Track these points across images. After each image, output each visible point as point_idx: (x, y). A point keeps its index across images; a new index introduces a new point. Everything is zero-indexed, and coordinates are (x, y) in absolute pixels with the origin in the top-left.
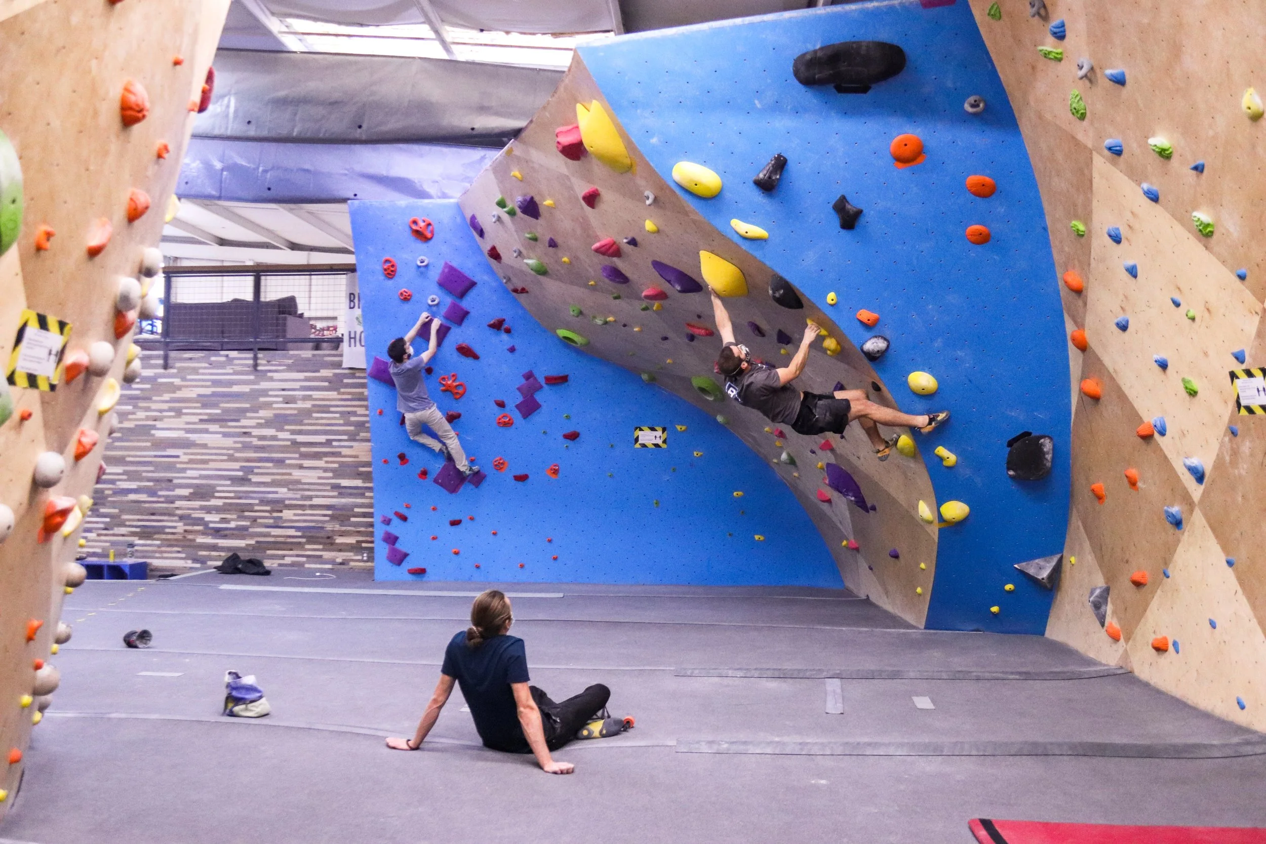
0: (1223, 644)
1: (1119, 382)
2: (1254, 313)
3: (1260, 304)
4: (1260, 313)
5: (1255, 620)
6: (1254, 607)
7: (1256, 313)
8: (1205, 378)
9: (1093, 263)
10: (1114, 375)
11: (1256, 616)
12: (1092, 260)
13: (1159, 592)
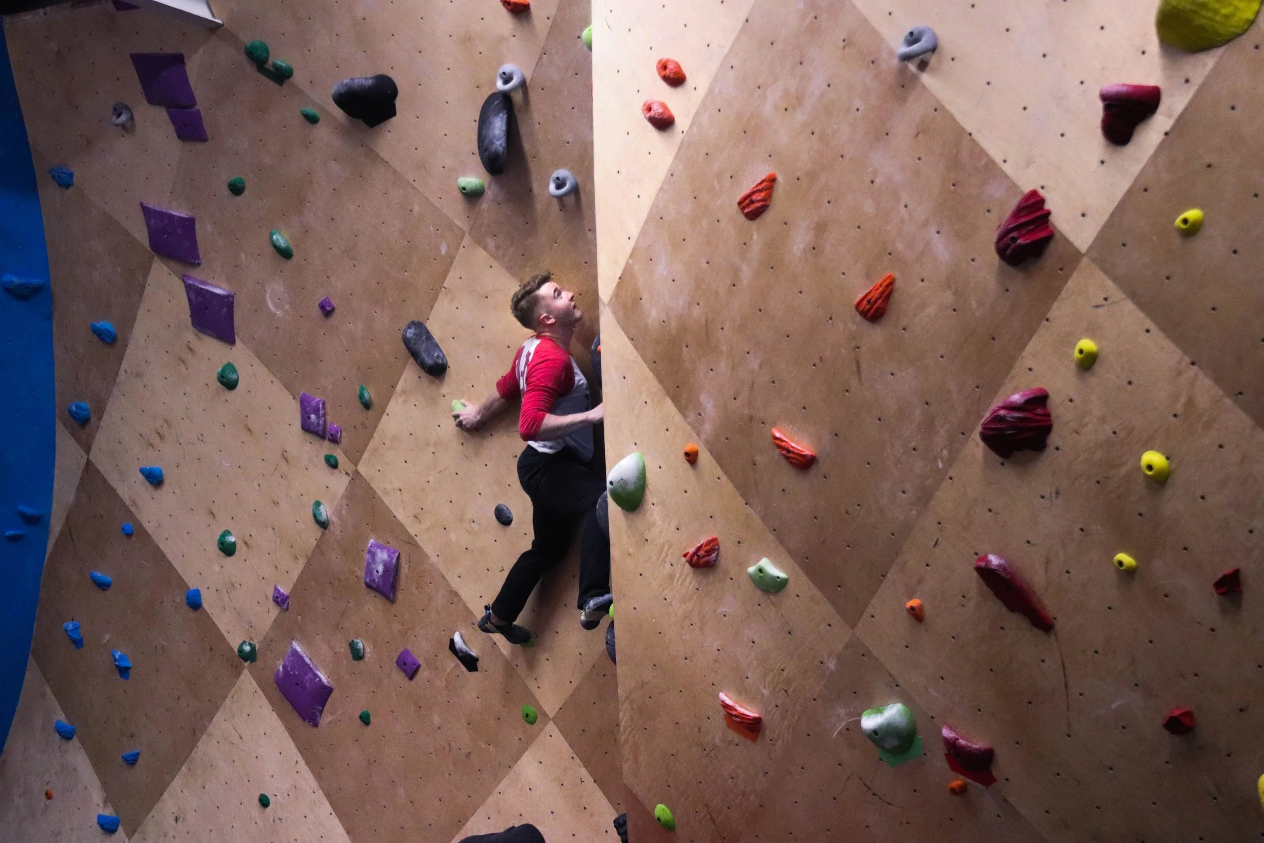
0: (277, 821)
1: (138, 517)
2: (344, 473)
3: (353, 466)
4: (351, 475)
5: (321, 791)
6: (318, 777)
7: (347, 473)
8: (270, 529)
9: (122, 376)
10: (133, 509)
11: (322, 788)
12: (122, 372)
13: (184, 769)
